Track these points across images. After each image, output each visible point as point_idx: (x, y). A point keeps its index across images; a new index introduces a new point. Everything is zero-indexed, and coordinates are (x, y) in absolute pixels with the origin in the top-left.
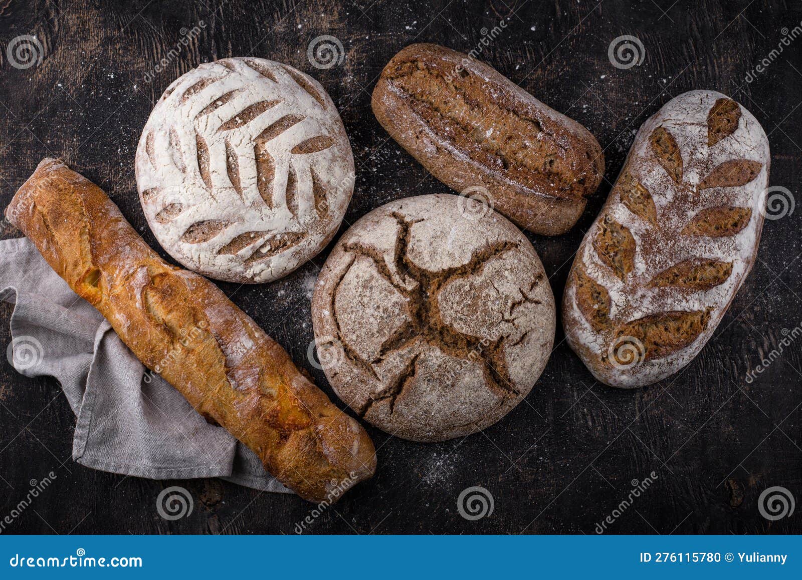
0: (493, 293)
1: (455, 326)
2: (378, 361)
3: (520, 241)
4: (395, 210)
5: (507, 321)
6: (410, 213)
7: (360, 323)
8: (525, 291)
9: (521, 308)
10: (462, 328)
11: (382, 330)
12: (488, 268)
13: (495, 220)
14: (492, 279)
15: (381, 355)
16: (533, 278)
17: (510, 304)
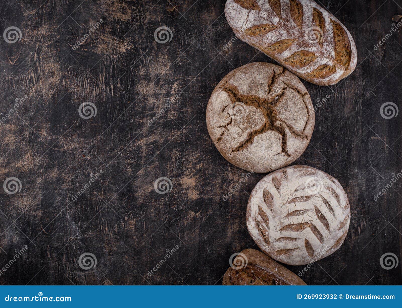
0: (241, 126)
1: (255, 109)
2: (284, 89)
3: (231, 154)
4: (289, 159)
6: (282, 157)
7: (296, 104)
8: (227, 130)
9: (227, 122)
10: (252, 108)
11: (286, 102)
12: (245, 136)
13: (244, 161)
14: (243, 132)
15: (284, 91)
16: (223, 137)
17: (233, 123)
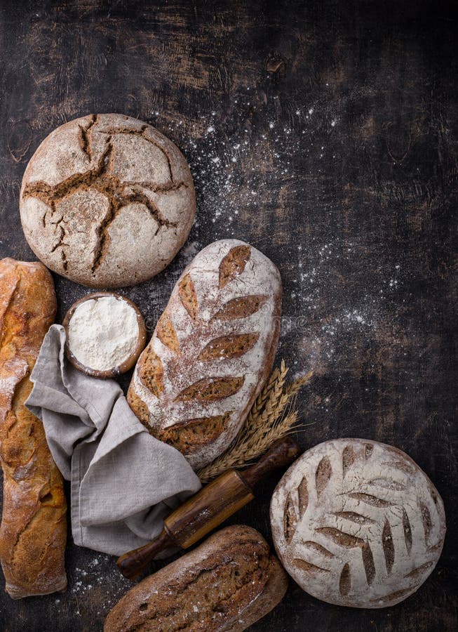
1: (84, 192)
2: (108, 140)
3: (94, 276)
4: (178, 229)
5: (59, 222)
6: (167, 233)
7: (136, 149)
8: (66, 247)
9: (59, 236)
10: (79, 194)
11: (121, 156)
12: (94, 239)
13: (118, 273)
14: (88, 235)
15: (110, 144)
16: (68, 260)
17: (66, 231)
